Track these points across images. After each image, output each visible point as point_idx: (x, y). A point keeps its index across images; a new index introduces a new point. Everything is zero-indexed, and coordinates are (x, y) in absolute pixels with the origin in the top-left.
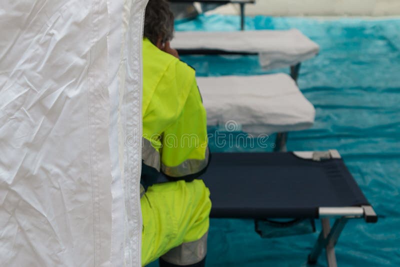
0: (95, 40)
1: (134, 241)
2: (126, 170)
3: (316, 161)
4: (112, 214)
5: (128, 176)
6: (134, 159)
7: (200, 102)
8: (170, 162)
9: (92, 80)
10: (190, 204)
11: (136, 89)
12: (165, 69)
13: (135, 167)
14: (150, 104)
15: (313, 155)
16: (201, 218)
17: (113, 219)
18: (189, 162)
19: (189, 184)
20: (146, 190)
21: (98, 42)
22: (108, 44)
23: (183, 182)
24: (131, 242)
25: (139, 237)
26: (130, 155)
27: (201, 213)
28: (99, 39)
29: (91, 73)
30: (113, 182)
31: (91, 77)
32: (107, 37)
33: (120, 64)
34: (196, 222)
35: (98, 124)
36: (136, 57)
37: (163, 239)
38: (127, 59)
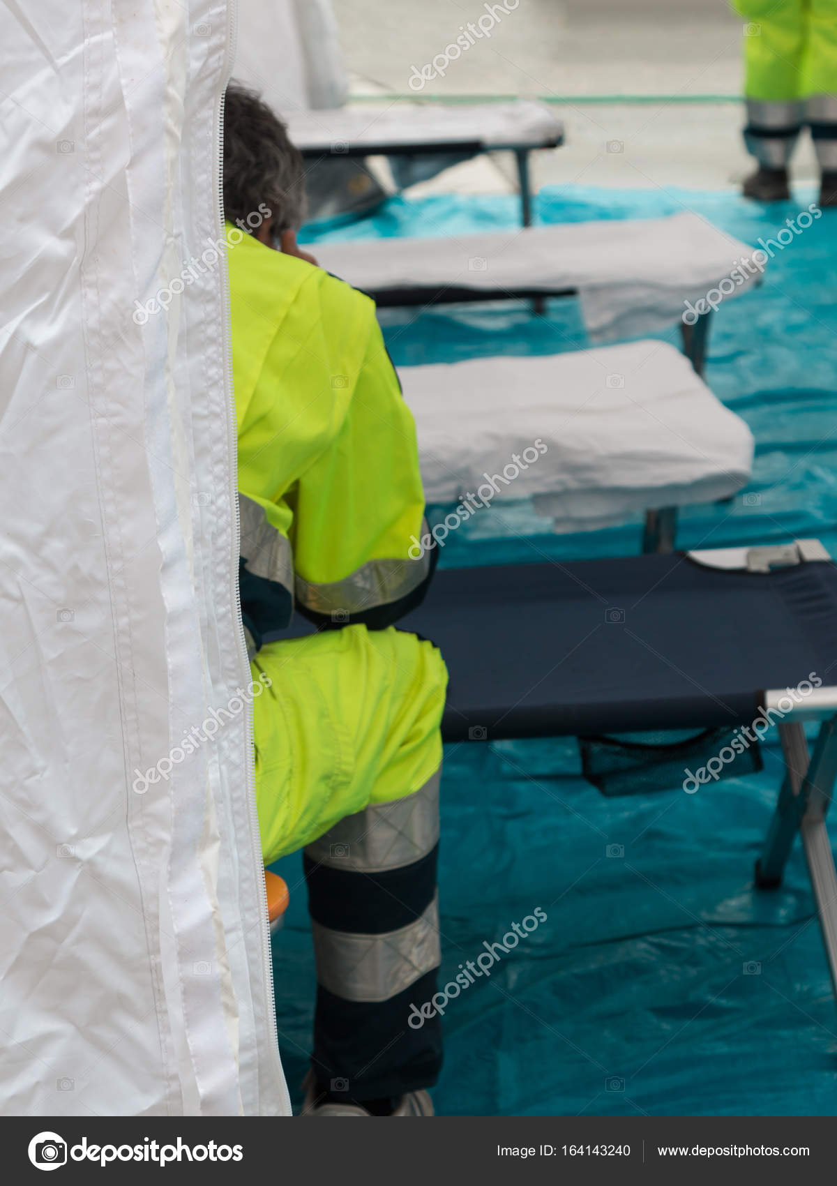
0: (96, 186)
1: (232, 741)
2: (198, 540)
3: (758, 574)
4: (168, 653)
5: (205, 557)
6: (219, 509)
7: (395, 391)
8: (319, 571)
9: (92, 295)
10: (383, 691)
11: (214, 315)
12: (291, 298)
13: (222, 531)
14: (254, 396)
15: (748, 557)
16: (420, 732)
17: (170, 667)
18: (375, 568)
19: (379, 635)
20: (258, 648)
21: (102, 192)
22: (130, 189)
23: (361, 629)
24: (225, 744)
25: (245, 730)
26: (208, 497)
27: (417, 720)
28: (107, 179)
29: (90, 278)
30: (166, 567)
31: (91, 285)
32: (127, 172)
33: (165, 246)
34: (403, 744)
35: (114, 414)
36: (209, 228)
37: (313, 787)
38: (184, 234)
